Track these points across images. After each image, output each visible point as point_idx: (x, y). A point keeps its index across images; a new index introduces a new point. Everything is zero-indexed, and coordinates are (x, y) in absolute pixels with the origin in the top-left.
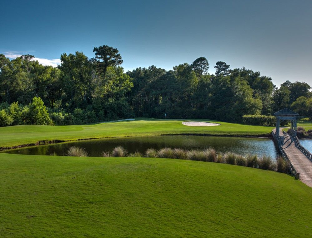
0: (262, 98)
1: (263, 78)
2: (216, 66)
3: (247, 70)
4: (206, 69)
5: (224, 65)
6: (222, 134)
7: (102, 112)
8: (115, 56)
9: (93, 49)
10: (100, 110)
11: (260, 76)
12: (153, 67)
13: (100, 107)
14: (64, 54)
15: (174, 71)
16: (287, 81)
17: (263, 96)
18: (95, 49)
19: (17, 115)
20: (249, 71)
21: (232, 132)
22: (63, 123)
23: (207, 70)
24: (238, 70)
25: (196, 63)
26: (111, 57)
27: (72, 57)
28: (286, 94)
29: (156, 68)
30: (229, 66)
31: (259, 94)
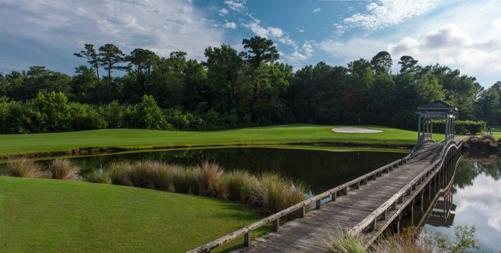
0: (459, 101)
1: (464, 77)
2: (401, 61)
3: (443, 67)
4: (388, 66)
5: (410, 60)
6: (374, 143)
7: (247, 117)
8: (269, 50)
9: (242, 41)
10: (247, 115)
11: (460, 76)
12: (322, 63)
13: (247, 110)
14: (209, 48)
15: (348, 68)
16: (498, 82)
17: (461, 98)
18: (245, 41)
19: (115, 116)
20: (445, 69)
21: (389, 141)
22: (188, 128)
23: (390, 66)
24: (430, 67)
25: (375, 59)
26: (264, 51)
27: (217, 50)
28: (494, 97)
29: (326, 64)
30: (417, 61)
31: (455, 96)
